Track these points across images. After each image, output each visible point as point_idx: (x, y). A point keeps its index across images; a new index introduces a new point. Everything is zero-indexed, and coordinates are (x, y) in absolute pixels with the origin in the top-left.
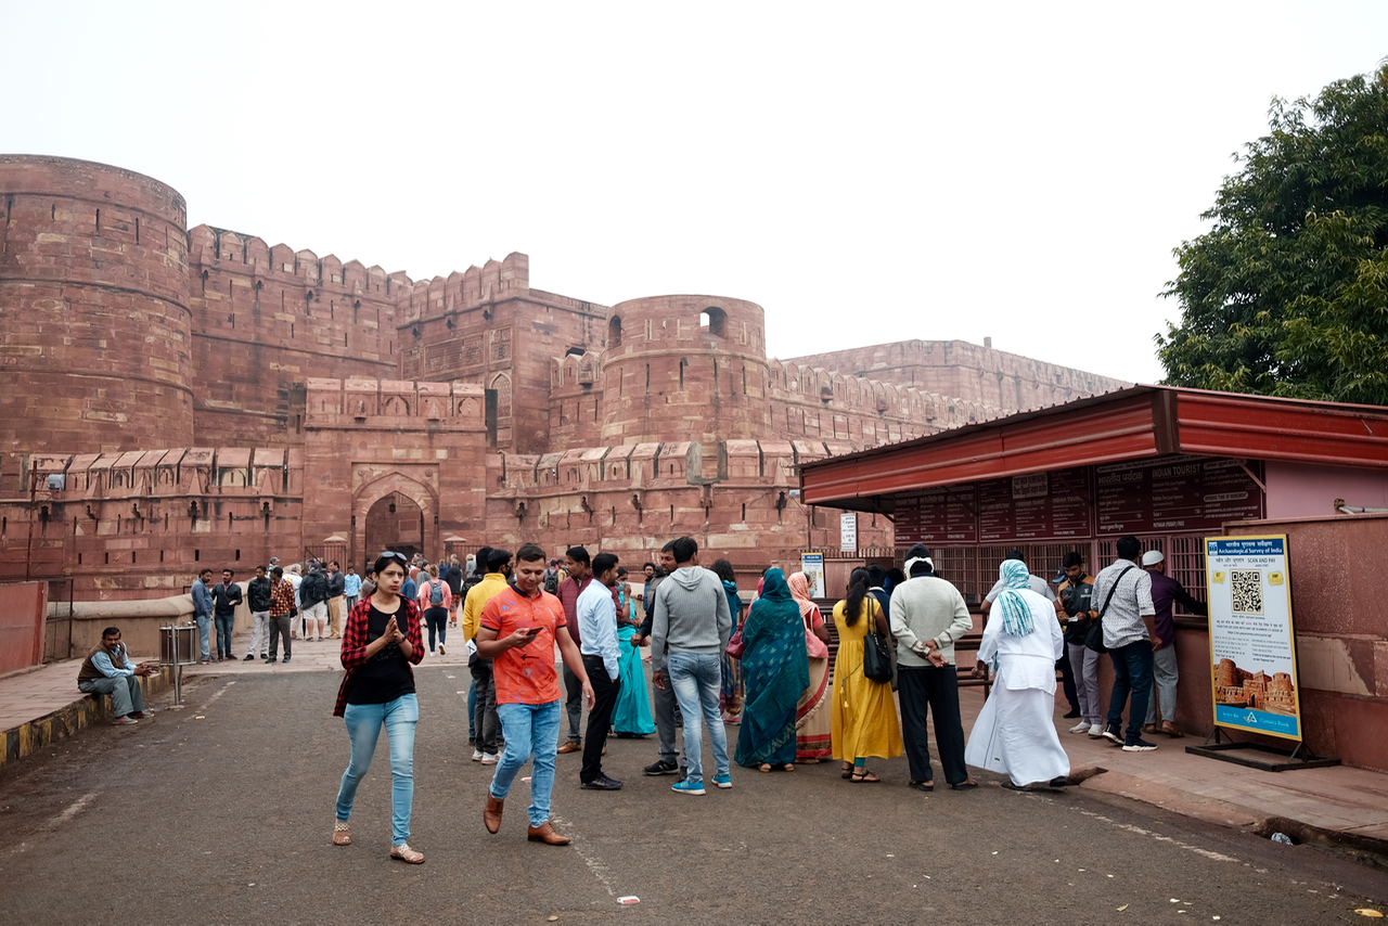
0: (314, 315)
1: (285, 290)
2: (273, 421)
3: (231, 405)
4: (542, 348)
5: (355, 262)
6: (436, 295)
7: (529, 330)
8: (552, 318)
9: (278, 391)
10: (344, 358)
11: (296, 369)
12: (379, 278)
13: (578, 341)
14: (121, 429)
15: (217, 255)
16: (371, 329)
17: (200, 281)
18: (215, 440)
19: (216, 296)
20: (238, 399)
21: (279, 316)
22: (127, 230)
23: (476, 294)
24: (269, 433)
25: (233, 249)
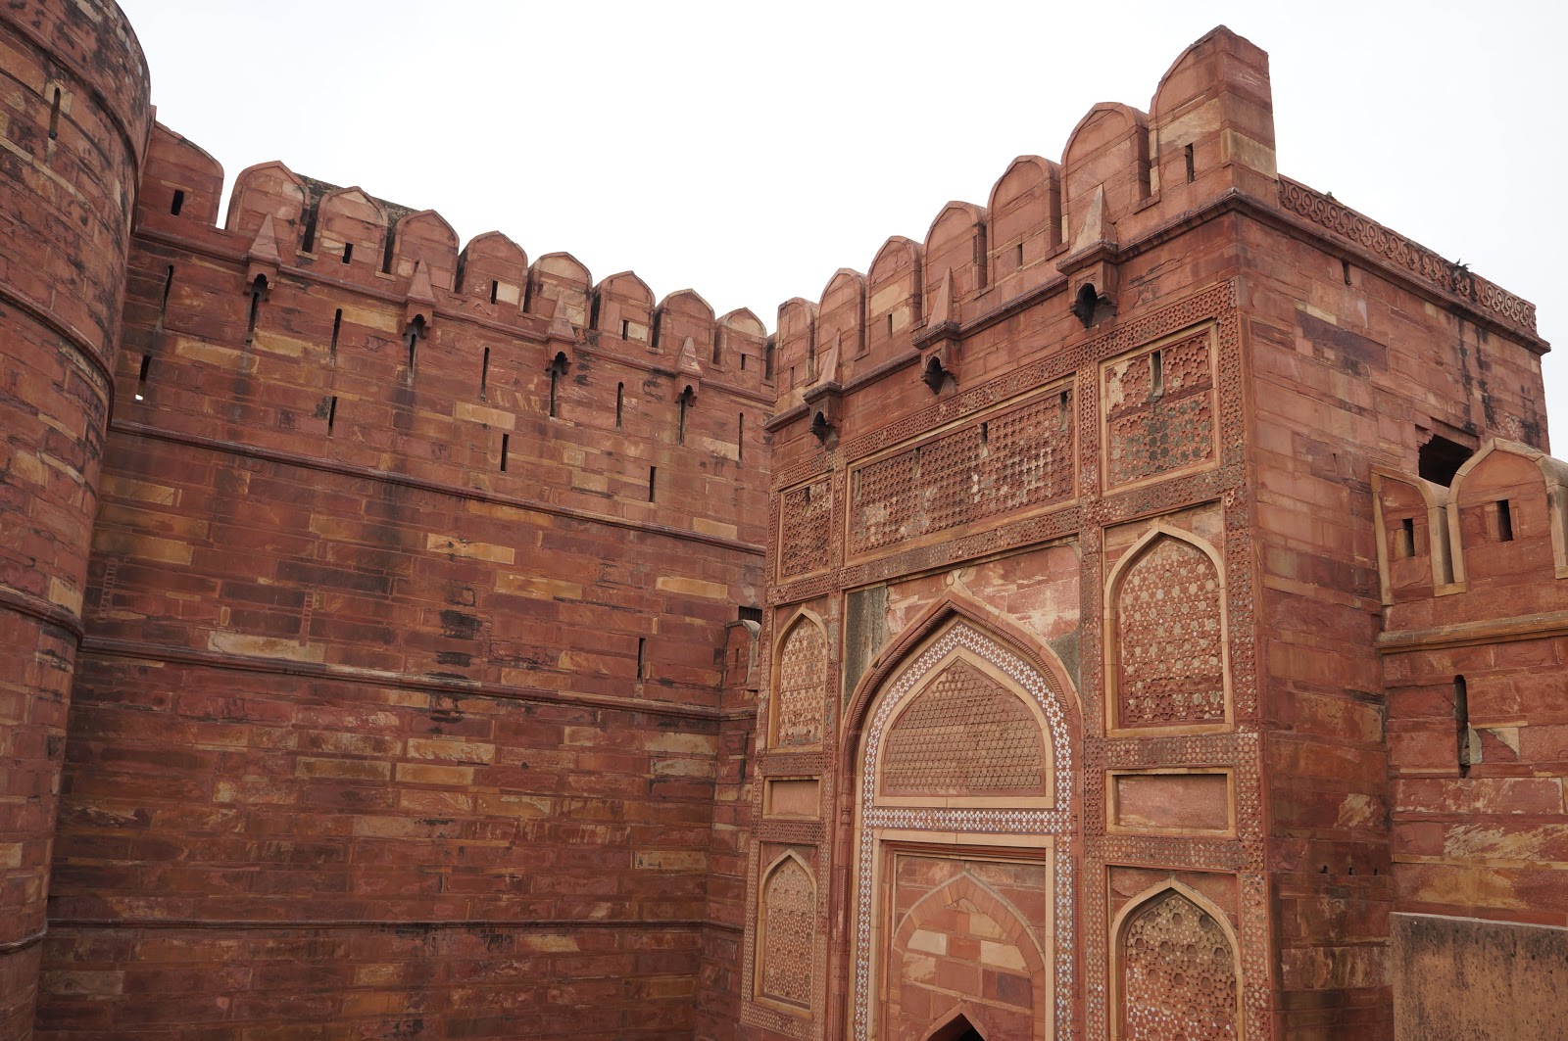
0: (568, 416)
1: (491, 345)
2: (420, 700)
3: (293, 651)
4: (1339, 424)
5: (689, 297)
6: (890, 300)
7: (1288, 344)
8: (1362, 306)
9: (446, 616)
10: (644, 531)
11: (501, 554)
12: (747, 339)
13: (1451, 412)
15: (308, 242)
16: (721, 461)
17: (245, 305)
18: (225, 756)
19: (287, 346)
20: (318, 630)
21: (468, 411)
23: (1037, 247)
24: (401, 733)
25: (355, 233)
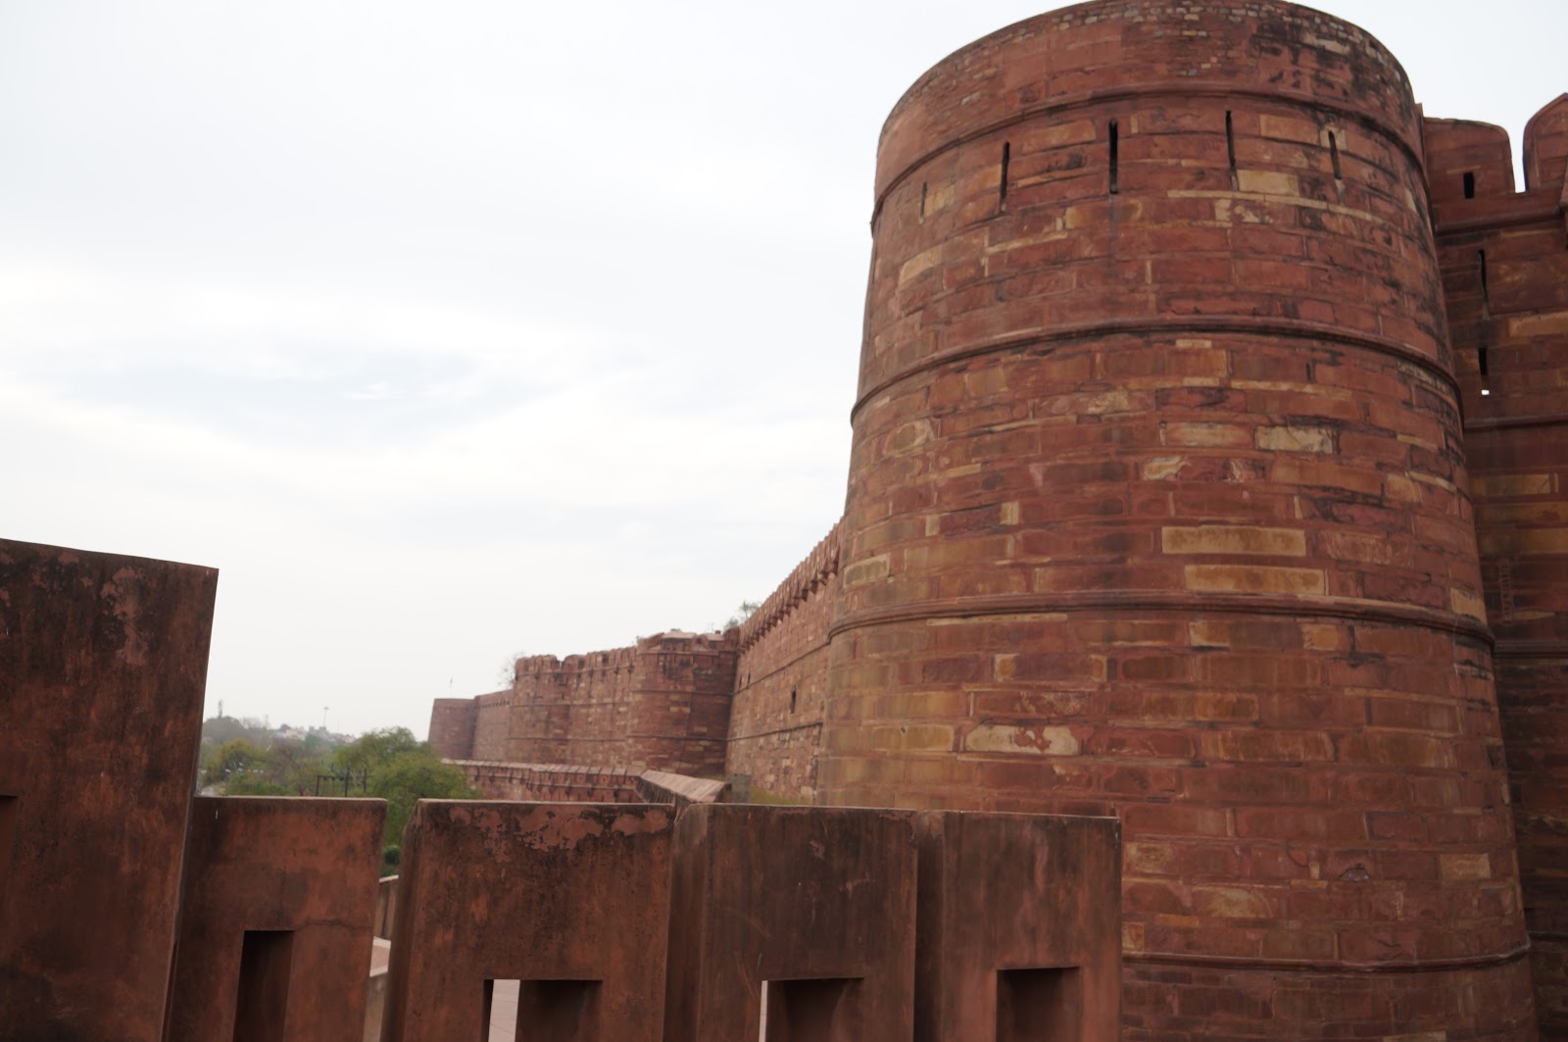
14: (1060, 779)
22: (1079, 165)
